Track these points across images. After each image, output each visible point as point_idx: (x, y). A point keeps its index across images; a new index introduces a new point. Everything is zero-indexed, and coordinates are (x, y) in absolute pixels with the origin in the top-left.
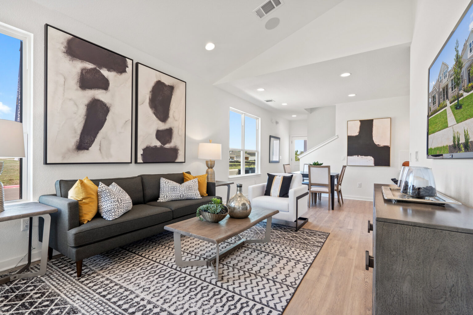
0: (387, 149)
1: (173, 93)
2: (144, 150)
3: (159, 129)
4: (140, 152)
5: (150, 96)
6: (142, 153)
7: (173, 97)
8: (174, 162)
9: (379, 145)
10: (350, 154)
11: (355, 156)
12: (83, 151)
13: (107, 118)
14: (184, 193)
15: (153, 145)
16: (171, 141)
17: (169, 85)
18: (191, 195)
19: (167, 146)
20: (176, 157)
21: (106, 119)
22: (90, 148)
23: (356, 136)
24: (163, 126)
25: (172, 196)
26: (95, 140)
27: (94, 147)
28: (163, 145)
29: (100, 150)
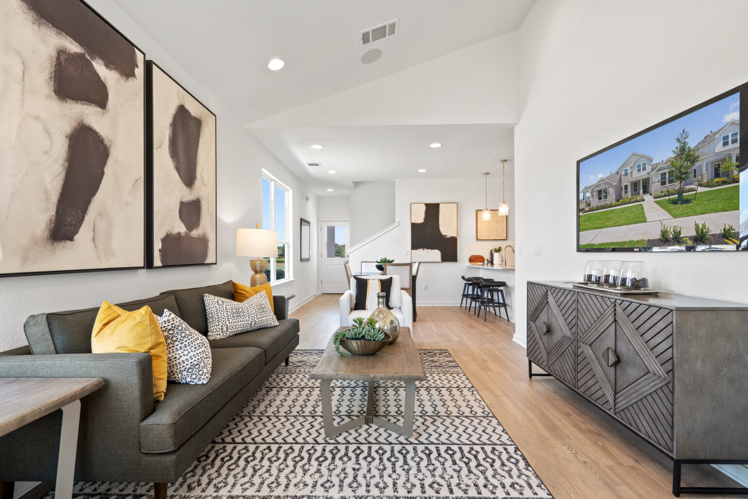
0: (454, 240)
1: (201, 133)
2: (164, 241)
3: (183, 200)
4: (157, 245)
5: (170, 134)
6: (161, 248)
7: (201, 140)
8: (203, 264)
9: (446, 236)
10: (415, 246)
11: (420, 250)
12: (62, 244)
13: (106, 170)
14: (256, 317)
15: (175, 231)
16: (199, 224)
17: (195, 117)
18: (266, 321)
19: (195, 233)
20: (205, 254)
21: (103, 173)
22: (76, 237)
23: (421, 224)
24: (188, 196)
25: (238, 326)
26: (83, 217)
27: (84, 234)
28: (188, 232)
29: (94, 240)
